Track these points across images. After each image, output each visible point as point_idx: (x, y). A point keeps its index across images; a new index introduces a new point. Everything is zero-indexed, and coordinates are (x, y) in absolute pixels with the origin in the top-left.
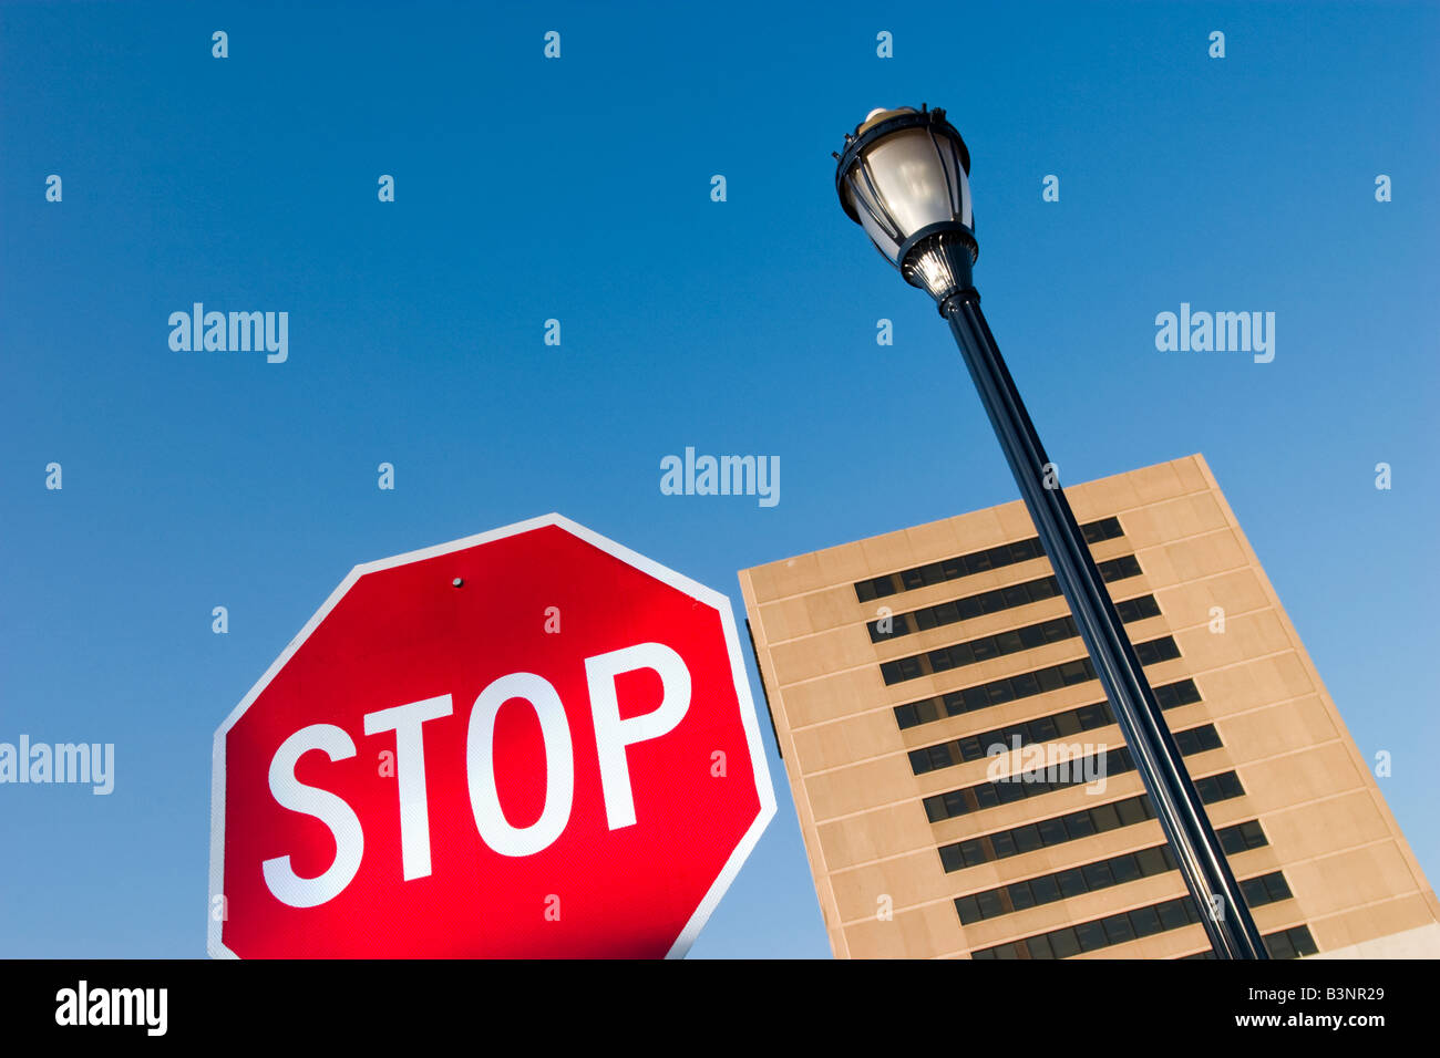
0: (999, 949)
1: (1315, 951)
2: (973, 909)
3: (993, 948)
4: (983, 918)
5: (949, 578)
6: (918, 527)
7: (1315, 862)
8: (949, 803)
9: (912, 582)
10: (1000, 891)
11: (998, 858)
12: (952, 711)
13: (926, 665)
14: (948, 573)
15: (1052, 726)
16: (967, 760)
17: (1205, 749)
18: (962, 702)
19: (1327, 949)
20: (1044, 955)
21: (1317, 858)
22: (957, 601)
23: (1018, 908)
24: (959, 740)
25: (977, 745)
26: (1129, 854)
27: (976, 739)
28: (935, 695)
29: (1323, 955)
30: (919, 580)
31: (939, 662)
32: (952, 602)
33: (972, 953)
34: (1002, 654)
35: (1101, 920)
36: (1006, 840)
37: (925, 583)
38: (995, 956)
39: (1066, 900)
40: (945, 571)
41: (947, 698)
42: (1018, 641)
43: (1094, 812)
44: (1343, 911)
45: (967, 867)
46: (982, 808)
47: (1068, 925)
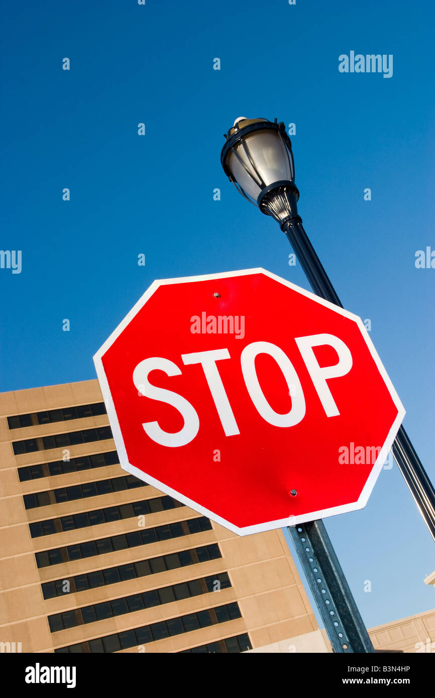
0: (71, 647)
1: (251, 648)
2: (58, 622)
3: (68, 647)
4: (64, 628)
5: (66, 419)
6: (50, 386)
7: (255, 597)
8: (51, 556)
9: (43, 419)
10: (76, 612)
11: (78, 591)
12: (59, 500)
13: (47, 471)
14: (66, 416)
15: (118, 512)
16: (65, 530)
17: (202, 530)
18: (66, 494)
19: (257, 646)
20: (99, 650)
21: (256, 595)
22: (69, 433)
23: (86, 622)
24: (61, 518)
25: (72, 522)
26: (154, 590)
27: (72, 518)
28: (50, 489)
29: (255, 650)
30: (48, 419)
31: (55, 469)
32: (66, 434)
33: (55, 650)
34: (93, 467)
35: (134, 629)
36: (84, 580)
37: (51, 421)
38: (69, 651)
39: (115, 617)
40: (64, 415)
41: (57, 492)
42: (103, 460)
43: (136, 564)
44: (267, 625)
45: (58, 596)
46: (71, 560)
47: (115, 632)
